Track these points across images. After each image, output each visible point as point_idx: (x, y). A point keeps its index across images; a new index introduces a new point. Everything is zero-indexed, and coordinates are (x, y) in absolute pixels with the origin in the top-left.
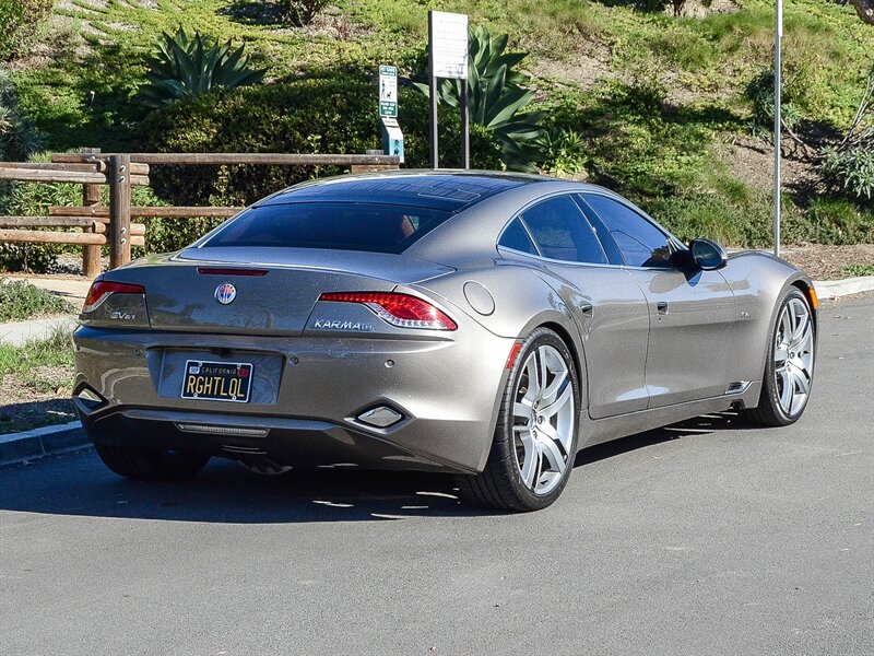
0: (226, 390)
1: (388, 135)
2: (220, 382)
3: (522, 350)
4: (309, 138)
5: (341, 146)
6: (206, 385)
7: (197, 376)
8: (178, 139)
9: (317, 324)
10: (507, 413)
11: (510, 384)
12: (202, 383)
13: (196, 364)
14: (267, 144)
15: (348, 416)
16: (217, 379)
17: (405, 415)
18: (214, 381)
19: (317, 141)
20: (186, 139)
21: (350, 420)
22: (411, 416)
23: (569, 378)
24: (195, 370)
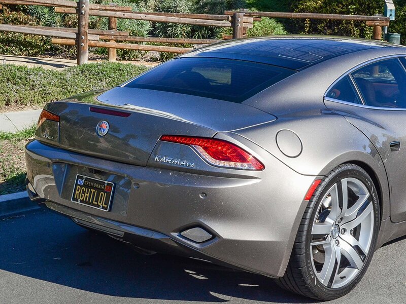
0: (97, 201)
1: (387, 7)
2: (94, 192)
3: (324, 183)
4: (350, 7)
5: (376, 10)
6: (86, 194)
7: (81, 186)
8: (303, 5)
9: (157, 158)
10: (305, 233)
11: (310, 211)
12: (84, 192)
13: (82, 178)
14: (343, 9)
15: (174, 231)
16: (93, 191)
17: (214, 235)
18: (91, 192)
19: (353, 9)
20: (307, 5)
21: (175, 235)
22: (219, 237)
23: (370, 199)
24: (81, 182)
